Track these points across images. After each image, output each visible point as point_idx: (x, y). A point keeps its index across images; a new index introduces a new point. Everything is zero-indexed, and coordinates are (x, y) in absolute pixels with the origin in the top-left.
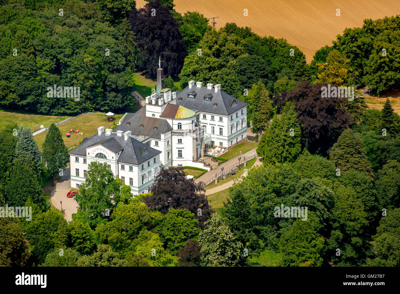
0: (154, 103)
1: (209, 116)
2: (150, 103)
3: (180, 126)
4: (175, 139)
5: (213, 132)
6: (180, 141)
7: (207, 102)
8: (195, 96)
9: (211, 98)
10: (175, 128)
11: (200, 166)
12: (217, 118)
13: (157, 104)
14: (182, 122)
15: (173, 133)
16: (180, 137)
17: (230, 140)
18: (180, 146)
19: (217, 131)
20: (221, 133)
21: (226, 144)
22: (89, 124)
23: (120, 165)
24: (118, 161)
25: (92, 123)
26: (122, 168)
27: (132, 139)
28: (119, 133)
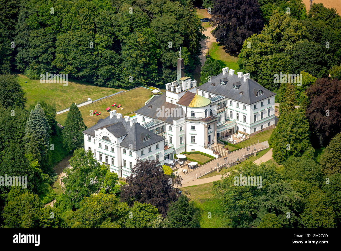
0: (172, 90)
1: (235, 103)
2: (169, 90)
3: (193, 114)
4: (189, 125)
5: (238, 118)
6: (193, 128)
7: (235, 89)
8: (226, 82)
9: (239, 87)
10: (189, 115)
11: (210, 152)
12: (241, 105)
13: (174, 91)
14: (196, 110)
15: (187, 120)
16: (193, 124)
17: (253, 127)
18: (193, 132)
19: (241, 118)
20: (245, 120)
21: (248, 131)
22: (135, 99)
23: (122, 149)
24: (121, 146)
25: (138, 98)
26: (124, 151)
27: (137, 125)
28: (127, 118)
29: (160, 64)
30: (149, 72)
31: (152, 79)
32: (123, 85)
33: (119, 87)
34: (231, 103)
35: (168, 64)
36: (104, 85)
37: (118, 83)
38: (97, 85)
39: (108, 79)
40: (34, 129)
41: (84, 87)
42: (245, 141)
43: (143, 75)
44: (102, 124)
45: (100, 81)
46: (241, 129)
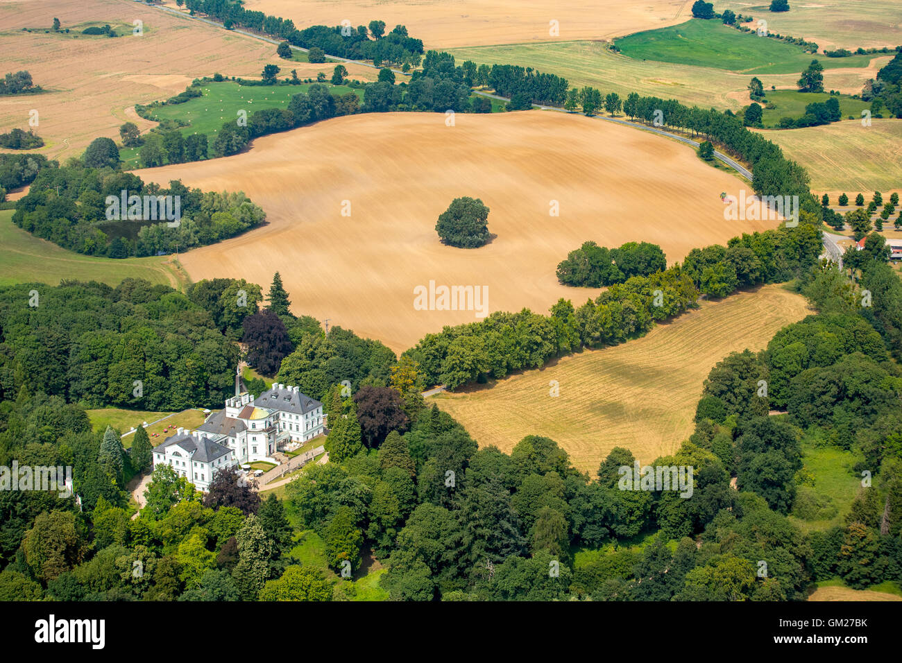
0: (232, 405)
1: (287, 415)
2: (229, 406)
3: (254, 426)
4: (250, 436)
5: (291, 428)
6: (254, 439)
7: (287, 402)
8: (277, 397)
9: (290, 399)
10: (250, 428)
11: (272, 460)
12: (294, 416)
13: (235, 406)
14: (256, 422)
15: (248, 432)
16: (254, 436)
17: (306, 435)
18: (254, 443)
19: (294, 427)
20: (298, 429)
21: (302, 440)
22: (188, 420)
23: (193, 462)
24: (192, 459)
25: (191, 419)
26: (196, 464)
27: (205, 439)
28: (195, 434)
29: (207, 386)
30: (198, 395)
31: (200, 401)
32: (173, 408)
33: (170, 410)
34: (284, 415)
35: (215, 386)
36: (156, 410)
37: (168, 407)
38: (149, 410)
39: (160, 404)
40: (109, 450)
41: (136, 413)
42: (299, 449)
43: (192, 397)
44: (170, 441)
45: (152, 406)
46: (294, 439)
